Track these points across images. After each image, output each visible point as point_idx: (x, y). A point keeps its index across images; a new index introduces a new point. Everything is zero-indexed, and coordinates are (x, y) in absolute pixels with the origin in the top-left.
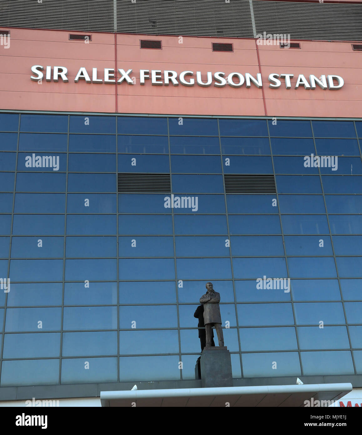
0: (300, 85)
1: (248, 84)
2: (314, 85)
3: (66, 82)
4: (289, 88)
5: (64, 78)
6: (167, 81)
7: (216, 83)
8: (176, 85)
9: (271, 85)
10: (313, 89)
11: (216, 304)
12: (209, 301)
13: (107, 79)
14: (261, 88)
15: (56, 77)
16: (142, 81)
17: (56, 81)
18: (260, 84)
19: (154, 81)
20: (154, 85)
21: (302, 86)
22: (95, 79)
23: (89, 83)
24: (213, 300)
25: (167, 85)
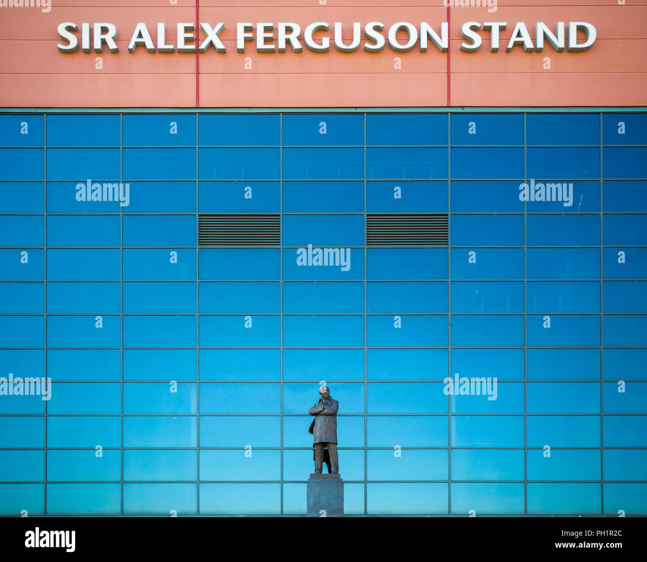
0: (516, 44)
1: (424, 44)
2: (540, 44)
3: (115, 52)
4: (495, 51)
5: (112, 45)
6: (282, 45)
7: (368, 46)
8: (299, 51)
9: (465, 45)
10: (538, 51)
11: (331, 417)
12: (321, 412)
13: (181, 45)
14: (447, 51)
15: (97, 45)
16: (241, 45)
17: (98, 52)
18: (444, 44)
19: (260, 44)
20: (261, 52)
21: (520, 45)
22: (161, 45)
23: (153, 52)
24: (325, 411)
25: (282, 51)
